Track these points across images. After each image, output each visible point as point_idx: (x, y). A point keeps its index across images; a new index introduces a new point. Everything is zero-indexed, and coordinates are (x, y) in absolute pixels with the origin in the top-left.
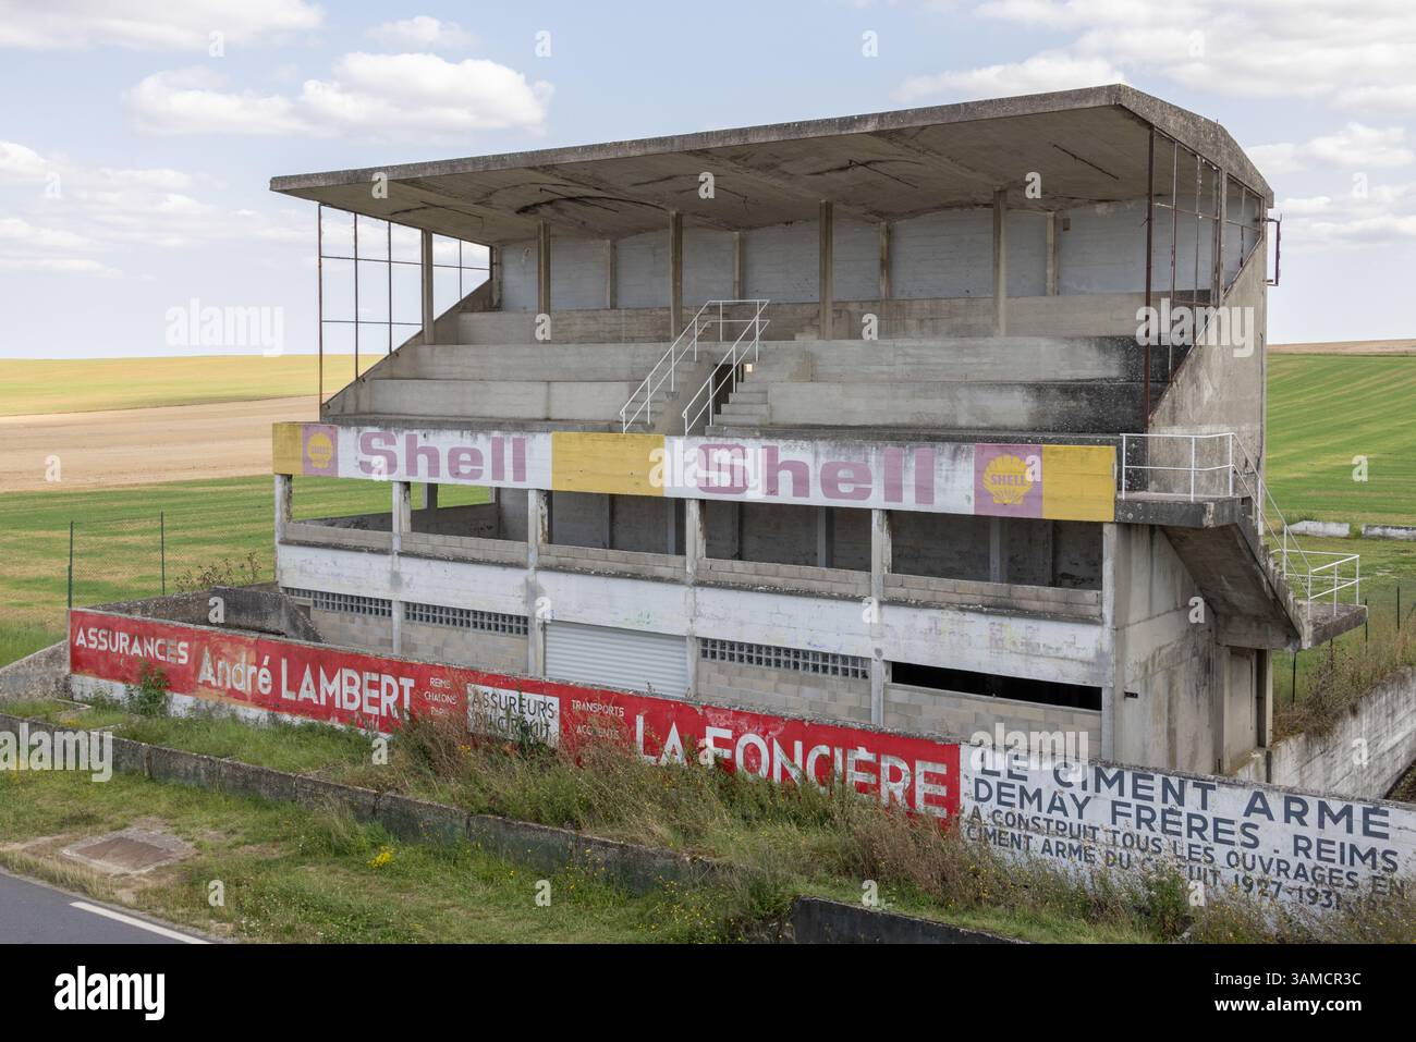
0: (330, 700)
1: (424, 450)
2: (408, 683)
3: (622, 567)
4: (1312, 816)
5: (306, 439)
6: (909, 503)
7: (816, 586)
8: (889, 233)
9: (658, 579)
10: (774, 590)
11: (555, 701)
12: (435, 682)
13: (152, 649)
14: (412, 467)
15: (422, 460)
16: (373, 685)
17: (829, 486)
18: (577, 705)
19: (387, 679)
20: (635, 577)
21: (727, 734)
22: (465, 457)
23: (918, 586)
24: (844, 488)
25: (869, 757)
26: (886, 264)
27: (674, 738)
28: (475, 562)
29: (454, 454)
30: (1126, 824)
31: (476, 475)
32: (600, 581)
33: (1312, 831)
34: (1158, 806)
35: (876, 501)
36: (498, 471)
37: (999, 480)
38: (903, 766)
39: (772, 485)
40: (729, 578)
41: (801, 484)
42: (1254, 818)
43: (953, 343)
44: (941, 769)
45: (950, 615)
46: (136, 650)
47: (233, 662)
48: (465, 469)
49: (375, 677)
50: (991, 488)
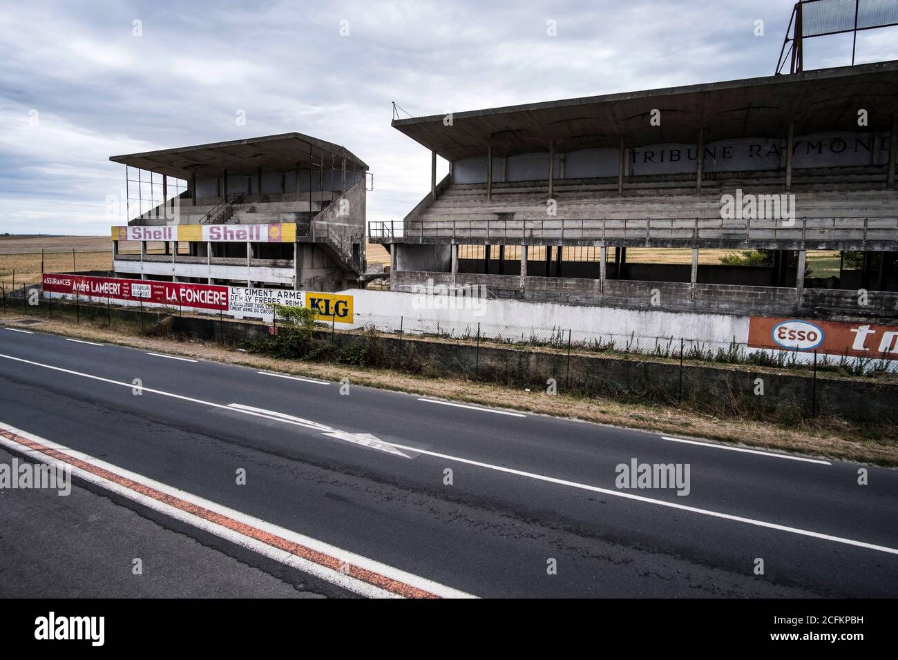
0: (102, 291)
1: (148, 232)
2: (119, 285)
3: (194, 261)
4: (288, 296)
5: (119, 230)
6: (255, 240)
7: (237, 263)
8: (284, 176)
9: (202, 263)
10: (227, 265)
11: (150, 286)
12: (125, 284)
13: (62, 282)
14: (145, 236)
15: (147, 234)
16: (112, 286)
17: (238, 236)
18: (154, 286)
19: (114, 284)
20: (197, 263)
21: (184, 290)
22: (157, 233)
23: (257, 261)
24: (241, 237)
25: (212, 292)
26: (283, 185)
27: (174, 293)
28: (160, 262)
29: (155, 233)
30: (258, 302)
31: (160, 238)
32: (189, 265)
33: (289, 299)
34: (263, 297)
35: (248, 240)
36: (165, 236)
37: (273, 233)
38: (218, 294)
39: (225, 237)
40: (217, 262)
41: (232, 236)
42: (280, 297)
43: (286, 203)
44: (225, 293)
45: (264, 268)
46: (58, 283)
47: (80, 284)
48: (157, 237)
49: (112, 284)
50: (271, 235)
